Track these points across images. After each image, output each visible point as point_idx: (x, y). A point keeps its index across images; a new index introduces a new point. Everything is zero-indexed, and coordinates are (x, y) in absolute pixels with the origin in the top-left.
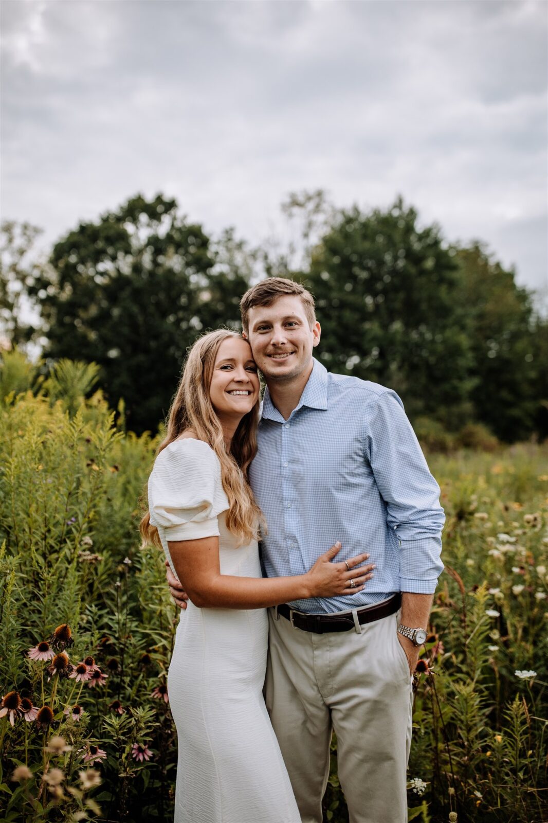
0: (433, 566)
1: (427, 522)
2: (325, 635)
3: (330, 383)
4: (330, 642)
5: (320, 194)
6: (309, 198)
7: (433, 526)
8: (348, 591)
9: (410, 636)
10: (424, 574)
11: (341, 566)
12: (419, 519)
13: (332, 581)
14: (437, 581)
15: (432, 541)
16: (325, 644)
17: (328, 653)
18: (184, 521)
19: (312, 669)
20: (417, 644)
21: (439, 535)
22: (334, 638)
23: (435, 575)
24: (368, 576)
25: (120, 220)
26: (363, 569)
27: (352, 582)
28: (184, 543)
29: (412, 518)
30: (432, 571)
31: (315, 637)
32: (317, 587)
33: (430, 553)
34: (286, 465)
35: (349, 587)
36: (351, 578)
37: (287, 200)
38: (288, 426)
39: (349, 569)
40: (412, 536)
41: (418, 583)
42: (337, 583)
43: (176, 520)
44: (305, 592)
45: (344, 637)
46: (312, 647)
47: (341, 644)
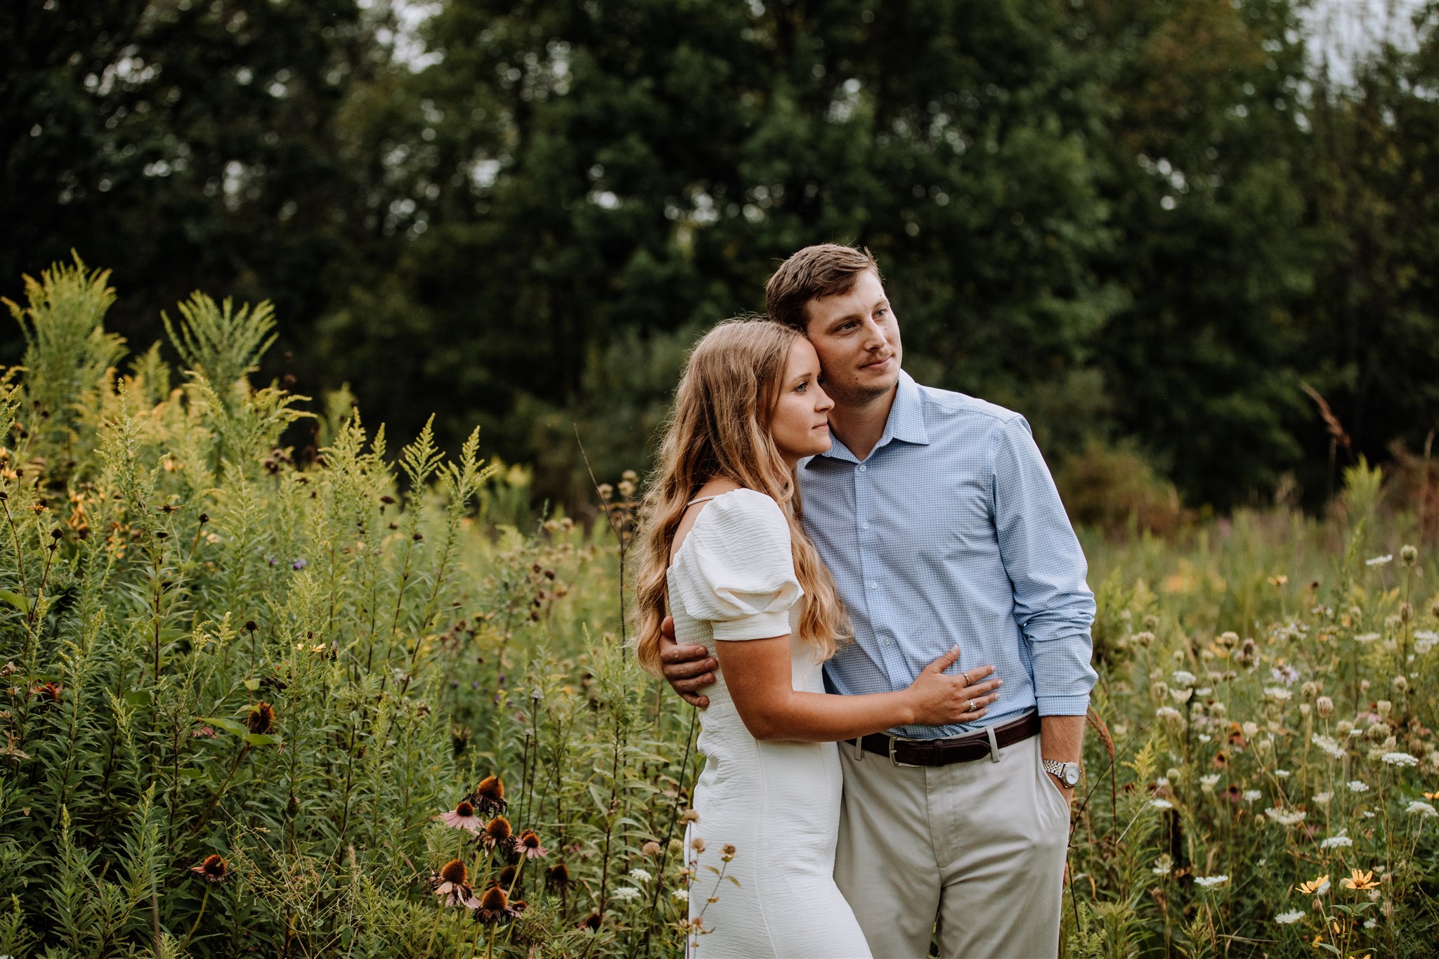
0: (1082, 675)
1: (1072, 612)
2: (946, 768)
3: (925, 401)
4: (952, 778)
7: (1081, 618)
8: (966, 716)
9: (1058, 773)
10: (1070, 687)
11: (959, 679)
12: (1059, 608)
13: (945, 700)
14: (1088, 697)
15: (1079, 639)
16: (944, 784)
17: (951, 795)
18: (756, 612)
19: (926, 823)
20: (1067, 783)
21: (1088, 631)
22: (959, 771)
23: (1086, 689)
24: (992, 696)
26: (986, 685)
27: (972, 703)
28: (753, 644)
29: (1051, 605)
30: (1082, 683)
31: (931, 774)
32: (922, 706)
33: (1078, 656)
34: (865, 526)
35: (967, 710)
36: (971, 697)
38: (863, 468)
39: (969, 684)
40: (1053, 633)
41: (1063, 701)
42: (951, 704)
43: (746, 607)
44: (908, 714)
45: (976, 768)
46: (925, 788)
47: (970, 780)
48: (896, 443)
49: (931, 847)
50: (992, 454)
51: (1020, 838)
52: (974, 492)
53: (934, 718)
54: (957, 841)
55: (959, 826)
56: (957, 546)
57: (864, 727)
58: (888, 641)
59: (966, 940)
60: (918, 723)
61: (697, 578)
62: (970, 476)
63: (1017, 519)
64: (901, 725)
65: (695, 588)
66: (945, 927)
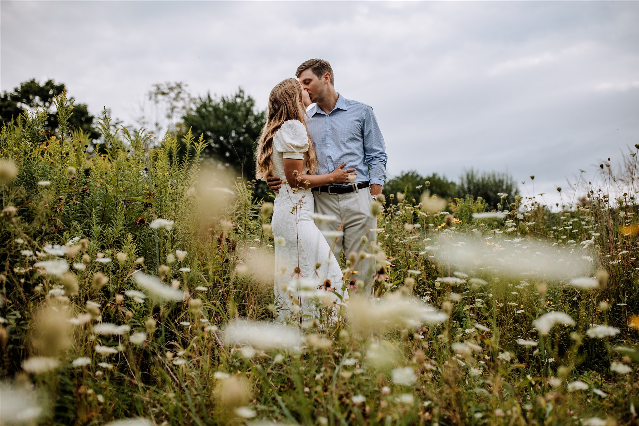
0: (384, 175)
2: (344, 194)
4: (346, 197)
5: (179, 86)
6: (171, 89)
11: (345, 171)
13: (341, 177)
15: (384, 165)
16: (343, 199)
17: (345, 202)
19: (339, 210)
22: (347, 195)
25: (15, 99)
30: (383, 177)
31: (340, 196)
32: (336, 178)
33: (383, 170)
35: (347, 180)
37: (154, 89)
38: (327, 116)
39: (348, 172)
41: (378, 180)
42: (343, 177)
43: (295, 150)
44: (332, 179)
45: (352, 194)
46: (338, 200)
47: (350, 197)
48: (338, 110)
49: (340, 216)
50: (364, 114)
51: (363, 214)
52: (358, 123)
53: (339, 181)
54: (348, 214)
55: (348, 210)
56: (352, 136)
57: (320, 183)
58: (330, 160)
59: (351, 243)
60: (335, 182)
61: (282, 141)
62: (357, 118)
63: (370, 131)
64: (330, 183)
65: (280, 143)
66: (346, 241)
